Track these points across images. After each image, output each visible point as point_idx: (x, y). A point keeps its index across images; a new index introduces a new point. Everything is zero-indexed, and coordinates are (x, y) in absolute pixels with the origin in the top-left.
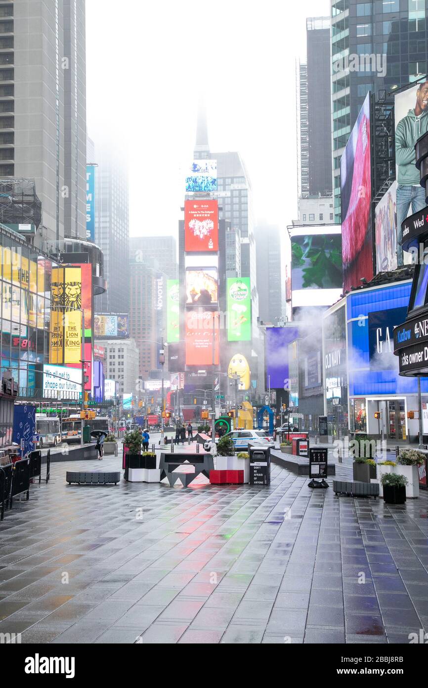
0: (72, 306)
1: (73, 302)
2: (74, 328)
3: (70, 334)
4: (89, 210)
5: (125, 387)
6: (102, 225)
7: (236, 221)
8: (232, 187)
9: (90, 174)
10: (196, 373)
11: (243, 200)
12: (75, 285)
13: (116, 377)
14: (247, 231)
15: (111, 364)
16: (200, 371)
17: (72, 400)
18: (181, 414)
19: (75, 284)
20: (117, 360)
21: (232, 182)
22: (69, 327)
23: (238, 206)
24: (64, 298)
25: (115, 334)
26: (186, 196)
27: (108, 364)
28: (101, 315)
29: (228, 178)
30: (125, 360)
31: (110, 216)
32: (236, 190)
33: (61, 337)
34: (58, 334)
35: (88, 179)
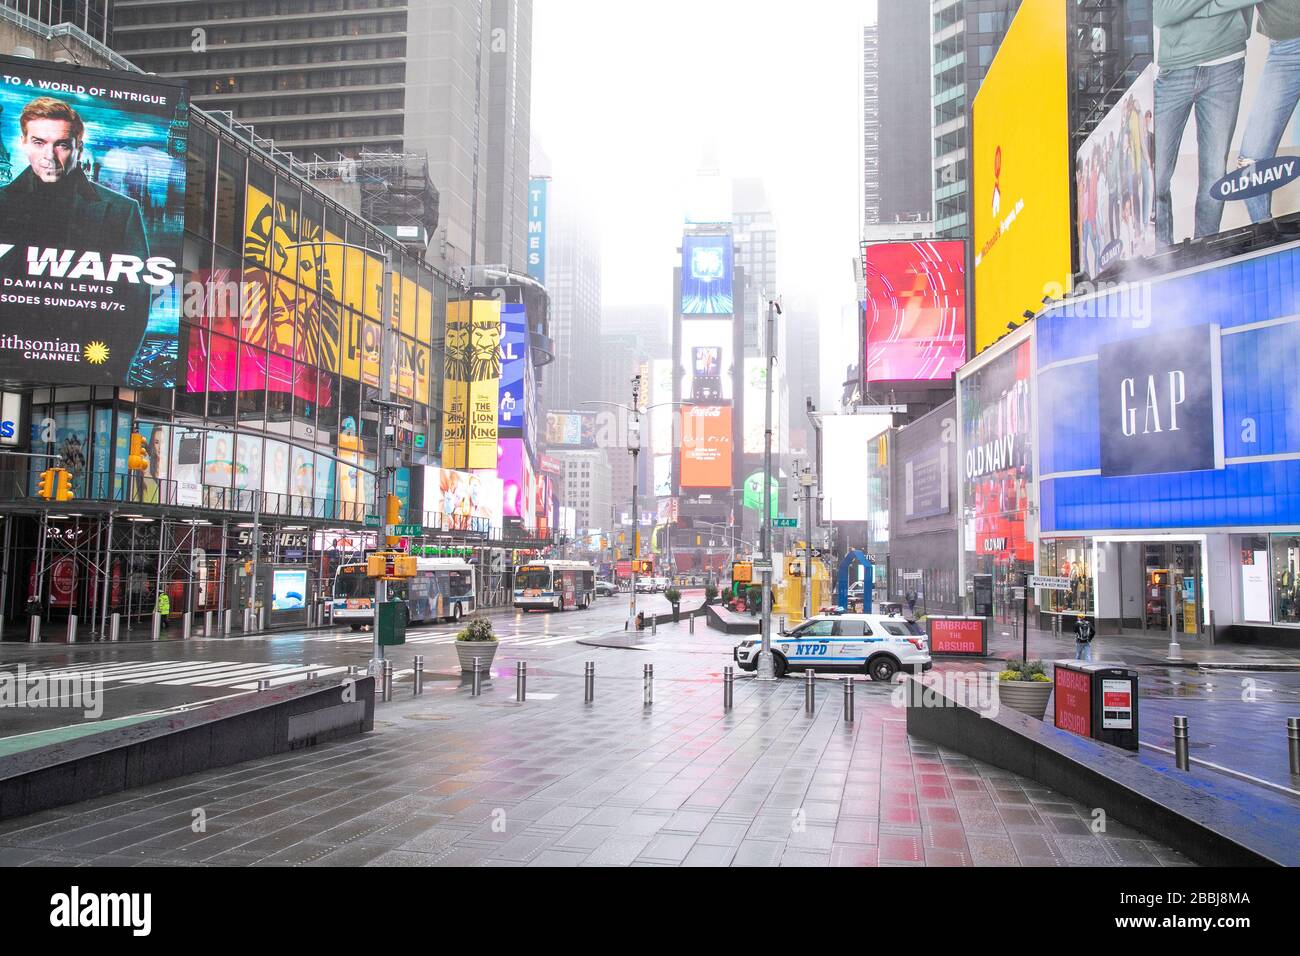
0: (482, 369)
1: (485, 361)
2: (486, 407)
3: (480, 417)
4: (537, 247)
5: (590, 519)
6: (561, 284)
7: (757, 277)
8: (753, 227)
9: (539, 192)
10: (696, 499)
11: (769, 246)
12: (489, 327)
13: (579, 504)
14: (774, 293)
15: (570, 485)
16: (702, 496)
17: (472, 532)
18: (673, 561)
19: (489, 325)
20: (579, 479)
21: (753, 220)
22: (478, 404)
23: (760, 254)
24: (470, 353)
25: (578, 441)
26: (685, 230)
27: (567, 484)
28: (557, 413)
29: (747, 214)
30: (591, 480)
31: (574, 272)
32: (758, 232)
33: (463, 422)
34: (459, 417)
35: (536, 199)
